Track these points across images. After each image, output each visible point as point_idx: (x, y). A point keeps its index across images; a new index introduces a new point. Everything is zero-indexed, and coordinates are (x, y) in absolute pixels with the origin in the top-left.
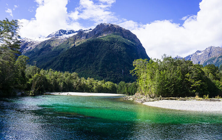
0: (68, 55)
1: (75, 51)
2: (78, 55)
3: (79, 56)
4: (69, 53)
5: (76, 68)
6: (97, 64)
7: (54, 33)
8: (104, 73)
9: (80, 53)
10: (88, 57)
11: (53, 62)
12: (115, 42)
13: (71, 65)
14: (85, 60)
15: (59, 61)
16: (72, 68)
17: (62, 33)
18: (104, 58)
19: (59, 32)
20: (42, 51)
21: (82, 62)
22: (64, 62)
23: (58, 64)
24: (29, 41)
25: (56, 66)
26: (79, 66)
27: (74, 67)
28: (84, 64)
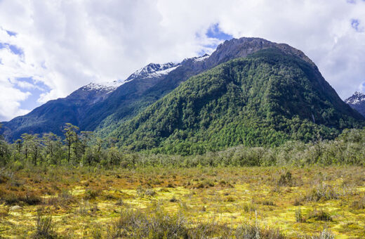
0: (188, 93)
1: (200, 84)
2: (208, 91)
3: (213, 92)
4: (188, 88)
5: (211, 119)
6: (257, 106)
7: (139, 72)
8: (283, 124)
9: (214, 87)
10: (233, 93)
11: (153, 111)
12: (278, 61)
13: (197, 114)
14: (228, 100)
15: (167, 107)
16: (200, 120)
17: (153, 70)
18: (271, 91)
19: (148, 69)
20: (122, 99)
21: (221, 105)
22: (180, 107)
23: (166, 113)
24: (98, 88)
25: (163, 118)
26: (217, 115)
27: (206, 117)
28: (227, 108)
